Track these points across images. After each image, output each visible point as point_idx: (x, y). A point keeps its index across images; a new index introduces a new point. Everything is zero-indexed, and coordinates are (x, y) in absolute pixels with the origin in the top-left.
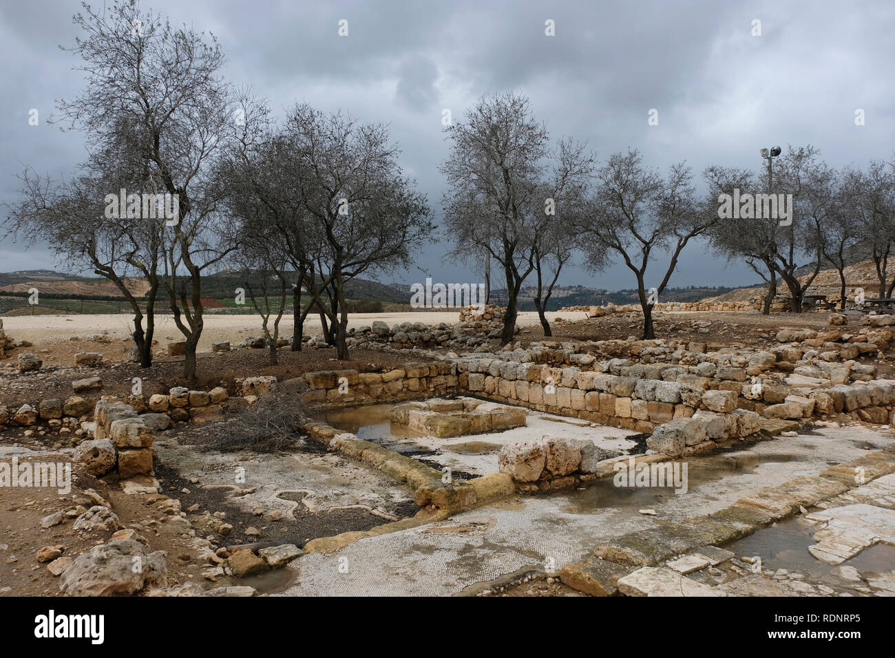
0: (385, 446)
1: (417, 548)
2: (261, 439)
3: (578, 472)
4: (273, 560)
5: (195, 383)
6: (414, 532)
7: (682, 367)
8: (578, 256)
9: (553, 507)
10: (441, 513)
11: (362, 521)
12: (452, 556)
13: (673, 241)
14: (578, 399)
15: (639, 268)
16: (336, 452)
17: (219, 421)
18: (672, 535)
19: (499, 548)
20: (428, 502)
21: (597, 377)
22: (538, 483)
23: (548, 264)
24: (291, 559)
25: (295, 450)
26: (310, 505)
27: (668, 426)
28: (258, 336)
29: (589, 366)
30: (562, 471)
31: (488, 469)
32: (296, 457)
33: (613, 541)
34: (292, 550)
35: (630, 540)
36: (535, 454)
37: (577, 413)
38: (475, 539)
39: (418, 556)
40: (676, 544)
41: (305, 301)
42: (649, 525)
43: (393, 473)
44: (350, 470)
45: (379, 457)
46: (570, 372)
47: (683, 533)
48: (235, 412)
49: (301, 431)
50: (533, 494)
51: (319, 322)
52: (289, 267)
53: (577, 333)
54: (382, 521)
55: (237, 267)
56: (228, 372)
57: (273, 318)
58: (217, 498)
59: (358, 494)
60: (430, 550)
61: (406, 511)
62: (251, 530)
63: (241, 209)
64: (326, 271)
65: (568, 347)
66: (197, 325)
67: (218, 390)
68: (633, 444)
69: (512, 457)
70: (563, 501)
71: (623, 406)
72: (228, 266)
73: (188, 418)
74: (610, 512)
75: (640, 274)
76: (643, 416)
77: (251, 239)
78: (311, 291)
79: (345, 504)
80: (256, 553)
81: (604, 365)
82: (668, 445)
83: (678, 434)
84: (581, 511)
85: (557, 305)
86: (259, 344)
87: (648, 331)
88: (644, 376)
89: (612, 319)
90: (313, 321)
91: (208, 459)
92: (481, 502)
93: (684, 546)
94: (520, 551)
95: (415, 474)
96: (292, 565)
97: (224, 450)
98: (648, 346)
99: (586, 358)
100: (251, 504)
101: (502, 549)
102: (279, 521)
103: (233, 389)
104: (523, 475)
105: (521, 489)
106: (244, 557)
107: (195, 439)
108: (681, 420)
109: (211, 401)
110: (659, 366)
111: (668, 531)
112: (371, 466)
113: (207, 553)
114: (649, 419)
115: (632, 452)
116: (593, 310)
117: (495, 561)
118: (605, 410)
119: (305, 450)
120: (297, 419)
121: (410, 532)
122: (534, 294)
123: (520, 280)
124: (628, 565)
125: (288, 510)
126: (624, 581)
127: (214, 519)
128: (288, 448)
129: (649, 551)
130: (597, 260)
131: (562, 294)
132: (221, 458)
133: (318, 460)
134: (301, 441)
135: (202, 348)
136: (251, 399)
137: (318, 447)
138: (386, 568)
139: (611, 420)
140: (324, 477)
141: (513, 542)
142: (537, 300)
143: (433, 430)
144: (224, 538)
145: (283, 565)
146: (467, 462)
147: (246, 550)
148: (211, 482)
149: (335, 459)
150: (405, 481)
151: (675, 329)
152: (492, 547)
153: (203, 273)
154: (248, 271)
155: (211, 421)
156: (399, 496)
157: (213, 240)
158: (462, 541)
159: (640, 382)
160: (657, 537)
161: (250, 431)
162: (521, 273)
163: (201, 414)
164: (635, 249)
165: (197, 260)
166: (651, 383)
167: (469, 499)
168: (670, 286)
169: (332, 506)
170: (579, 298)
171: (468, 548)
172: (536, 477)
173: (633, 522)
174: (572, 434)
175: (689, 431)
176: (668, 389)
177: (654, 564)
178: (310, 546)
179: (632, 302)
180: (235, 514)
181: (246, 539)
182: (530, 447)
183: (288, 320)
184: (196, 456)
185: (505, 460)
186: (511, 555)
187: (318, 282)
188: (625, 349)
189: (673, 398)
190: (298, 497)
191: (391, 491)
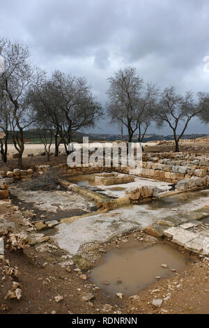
0: (87, 188)
1: (97, 221)
2: (45, 186)
3: (152, 197)
4: (50, 225)
5: (22, 168)
6: (96, 216)
7: (188, 162)
8: (153, 123)
9: (143, 208)
10: (106, 210)
11: (79, 213)
12: (109, 224)
13: (186, 118)
14: (152, 172)
15: (174, 127)
16: (70, 190)
17: (30, 180)
18: (182, 217)
19: (125, 221)
20: (101, 206)
21: (159, 165)
22: (138, 200)
23: (143, 127)
24: (56, 225)
25: (57, 190)
26: (62, 208)
27: (182, 181)
28: (43, 151)
29: (157, 161)
30: (146, 196)
31: (121, 196)
32: (57, 192)
33: (162, 219)
34: (56, 222)
35: (168, 218)
36: (137, 190)
37: (152, 177)
38: (117, 218)
39: (97, 224)
40: (183, 220)
41: (59, 139)
42: (175, 213)
43: (89, 197)
44: (75, 196)
45: (85, 192)
46: (150, 163)
47: (186, 216)
48: (36, 177)
49: (59, 184)
50: (136, 204)
51: (64, 147)
52: (53, 128)
53: (152, 150)
54: (86, 213)
55: (35, 128)
56: (33, 164)
57: (48, 145)
58: (31, 205)
59: (78, 204)
60: (102, 222)
61: (94, 209)
62: (42, 216)
63: (36, 108)
64: (66, 129)
65: (149, 155)
66: (22, 148)
67: (30, 170)
68: (171, 187)
69: (130, 191)
70: (146, 206)
71: (168, 175)
72: (32, 127)
73: (20, 179)
74: (162, 209)
75: (174, 130)
76: (174, 178)
77: (40, 118)
78: (61, 136)
79: (73, 207)
80: (44, 223)
81: (162, 161)
82: (182, 188)
83: (186, 184)
84: (152, 209)
85: (146, 141)
86: (44, 154)
87: (177, 150)
88: (175, 165)
89: (165, 145)
90: (62, 146)
91: (27, 193)
92: (119, 206)
93: (186, 220)
94: (132, 222)
95: (97, 197)
96: (56, 227)
97: (32, 190)
98: (177, 154)
99: (155, 159)
100: (42, 207)
101: (126, 222)
102: (52, 213)
103: (35, 169)
104: (133, 198)
105: (132, 202)
106: (40, 224)
107: (22, 186)
108: (187, 179)
109: (28, 173)
110: (180, 161)
111: (181, 216)
112: (82, 195)
113: (28, 223)
114: (176, 179)
115: (170, 190)
116: (158, 142)
117: (123, 225)
118: (161, 176)
119: (60, 190)
120: (57, 179)
121: (95, 216)
122: (138, 136)
123: (133, 132)
124: (167, 226)
125: (55, 209)
126: (166, 231)
127: (30, 212)
128: (54, 189)
129: (174, 222)
130: (160, 125)
131: (148, 137)
132: (31, 193)
133: (64, 193)
134: (59, 187)
135: (24, 156)
136: (41, 173)
137: (64, 189)
138: (87, 227)
139: (163, 179)
140: (67, 198)
141: (130, 219)
142: (139, 139)
143: (103, 183)
144: (34, 218)
145: (53, 227)
146: (114, 193)
147: (41, 222)
148: (29, 200)
149: (70, 193)
150: (94, 200)
151: (186, 149)
152: (122, 221)
153: (24, 130)
154: (39, 129)
155: (28, 180)
156: (91, 205)
157: (27, 118)
158: (112, 219)
159: (174, 166)
160: (177, 217)
161: (41, 183)
162: (133, 130)
163: (24, 178)
164: (173, 121)
165: (22, 125)
166: (177, 167)
167: (115, 205)
168: (185, 133)
169: (70, 208)
170: (154, 138)
171: (114, 221)
172: (137, 198)
173: (169, 213)
174: (150, 184)
175: (189, 183)
176: (183, 169)
177: (176, 226)
178: (62, 221)
179: (172, 139)
180: (37, 211)
181: (41, 219)
182: (136, 188)
183: (53, 146)
184: (23, 192)
185: (127, 193)
186: (128, 224)
187: (63, 133)
188: (169, 155)
189: (184, 172)
190: (58, 205)
191: (89, 203)
